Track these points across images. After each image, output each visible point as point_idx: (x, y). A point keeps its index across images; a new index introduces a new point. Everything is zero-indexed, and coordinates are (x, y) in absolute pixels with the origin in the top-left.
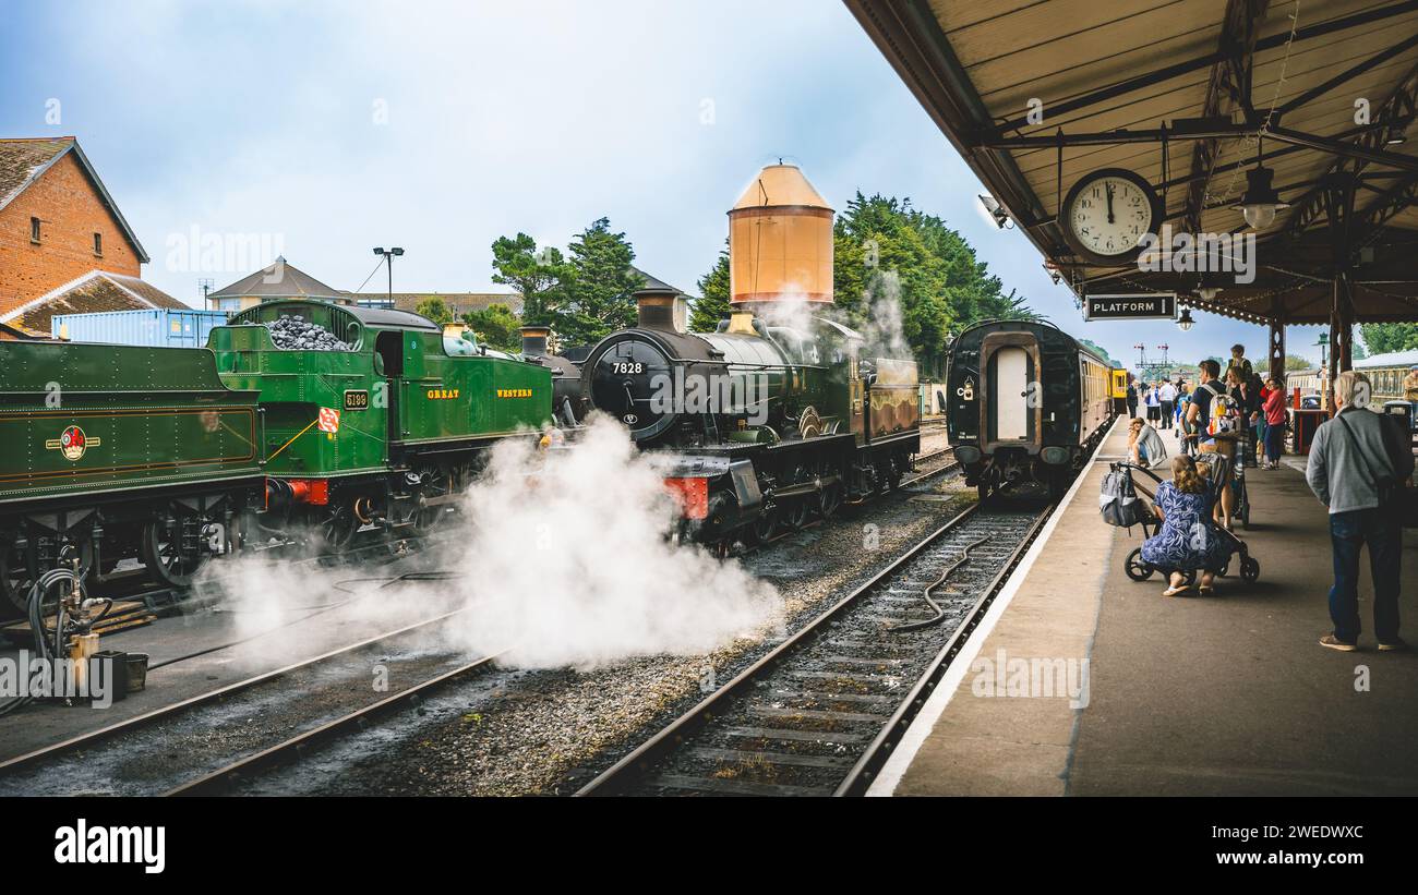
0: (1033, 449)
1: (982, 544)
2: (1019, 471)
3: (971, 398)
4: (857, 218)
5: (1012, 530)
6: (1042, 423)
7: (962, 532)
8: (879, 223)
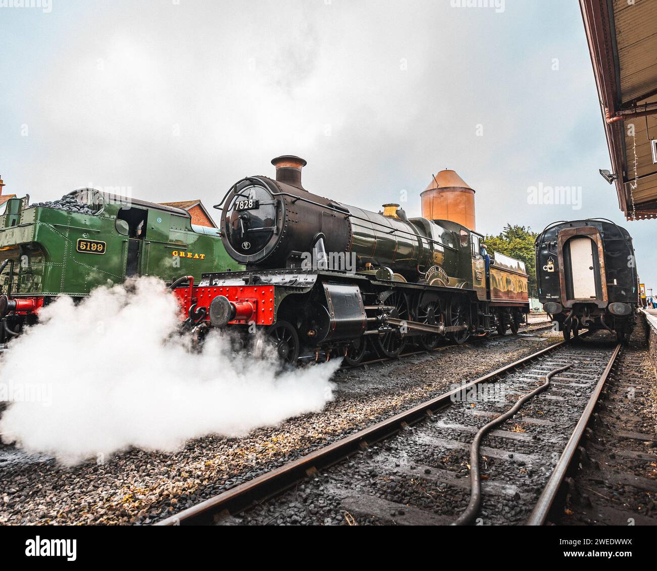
0: (603, 304)
1: (566, 370)
2: (593, 320)
3: (553, 270)
4: (508, 233)
5: (591, 360)
6: (607, 286)
7: (549, 360)
8: (518, 235)
